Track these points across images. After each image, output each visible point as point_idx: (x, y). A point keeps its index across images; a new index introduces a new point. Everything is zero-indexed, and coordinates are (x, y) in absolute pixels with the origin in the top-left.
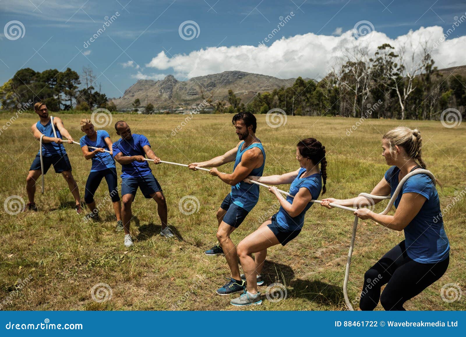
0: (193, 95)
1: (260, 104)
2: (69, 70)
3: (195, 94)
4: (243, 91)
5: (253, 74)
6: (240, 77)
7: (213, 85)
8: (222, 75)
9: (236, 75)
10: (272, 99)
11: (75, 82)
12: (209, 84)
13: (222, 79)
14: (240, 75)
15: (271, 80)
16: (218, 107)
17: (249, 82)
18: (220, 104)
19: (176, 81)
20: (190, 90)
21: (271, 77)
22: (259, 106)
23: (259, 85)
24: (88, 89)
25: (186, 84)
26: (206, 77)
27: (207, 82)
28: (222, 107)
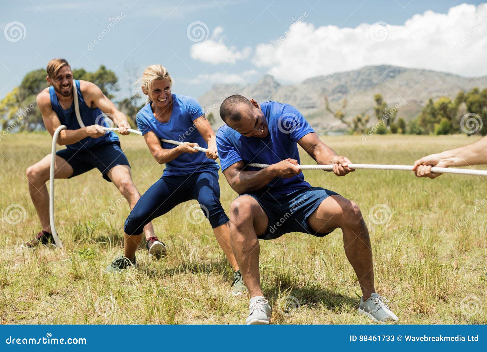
0: (307, 108)
1: (433, 120)
2: (103, 68)
3: (313, 107)
4: (398, 99)
5: (415, 70)
6: (391, 74)
7: (343, 90)
8: (359, 73)
9: (385, 73)
10: (455, 110)
11: (111, 88)
12: (336, 88)
13: (359, 79)
14: (392, 72)
15: (448, 79)
16: (356, 127)
17: (407, 84)
18: (359, 120)
19: (277, 85)
20: (302, 99)
21: (448, 75)
22: (430, 122)
23: (426, 89)
24: (132, 98)
25: (295, 90)
26: (331, 76)
27: (333, 85)
28: (363, 125)
